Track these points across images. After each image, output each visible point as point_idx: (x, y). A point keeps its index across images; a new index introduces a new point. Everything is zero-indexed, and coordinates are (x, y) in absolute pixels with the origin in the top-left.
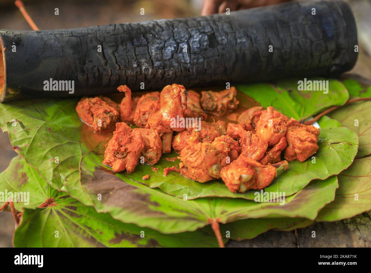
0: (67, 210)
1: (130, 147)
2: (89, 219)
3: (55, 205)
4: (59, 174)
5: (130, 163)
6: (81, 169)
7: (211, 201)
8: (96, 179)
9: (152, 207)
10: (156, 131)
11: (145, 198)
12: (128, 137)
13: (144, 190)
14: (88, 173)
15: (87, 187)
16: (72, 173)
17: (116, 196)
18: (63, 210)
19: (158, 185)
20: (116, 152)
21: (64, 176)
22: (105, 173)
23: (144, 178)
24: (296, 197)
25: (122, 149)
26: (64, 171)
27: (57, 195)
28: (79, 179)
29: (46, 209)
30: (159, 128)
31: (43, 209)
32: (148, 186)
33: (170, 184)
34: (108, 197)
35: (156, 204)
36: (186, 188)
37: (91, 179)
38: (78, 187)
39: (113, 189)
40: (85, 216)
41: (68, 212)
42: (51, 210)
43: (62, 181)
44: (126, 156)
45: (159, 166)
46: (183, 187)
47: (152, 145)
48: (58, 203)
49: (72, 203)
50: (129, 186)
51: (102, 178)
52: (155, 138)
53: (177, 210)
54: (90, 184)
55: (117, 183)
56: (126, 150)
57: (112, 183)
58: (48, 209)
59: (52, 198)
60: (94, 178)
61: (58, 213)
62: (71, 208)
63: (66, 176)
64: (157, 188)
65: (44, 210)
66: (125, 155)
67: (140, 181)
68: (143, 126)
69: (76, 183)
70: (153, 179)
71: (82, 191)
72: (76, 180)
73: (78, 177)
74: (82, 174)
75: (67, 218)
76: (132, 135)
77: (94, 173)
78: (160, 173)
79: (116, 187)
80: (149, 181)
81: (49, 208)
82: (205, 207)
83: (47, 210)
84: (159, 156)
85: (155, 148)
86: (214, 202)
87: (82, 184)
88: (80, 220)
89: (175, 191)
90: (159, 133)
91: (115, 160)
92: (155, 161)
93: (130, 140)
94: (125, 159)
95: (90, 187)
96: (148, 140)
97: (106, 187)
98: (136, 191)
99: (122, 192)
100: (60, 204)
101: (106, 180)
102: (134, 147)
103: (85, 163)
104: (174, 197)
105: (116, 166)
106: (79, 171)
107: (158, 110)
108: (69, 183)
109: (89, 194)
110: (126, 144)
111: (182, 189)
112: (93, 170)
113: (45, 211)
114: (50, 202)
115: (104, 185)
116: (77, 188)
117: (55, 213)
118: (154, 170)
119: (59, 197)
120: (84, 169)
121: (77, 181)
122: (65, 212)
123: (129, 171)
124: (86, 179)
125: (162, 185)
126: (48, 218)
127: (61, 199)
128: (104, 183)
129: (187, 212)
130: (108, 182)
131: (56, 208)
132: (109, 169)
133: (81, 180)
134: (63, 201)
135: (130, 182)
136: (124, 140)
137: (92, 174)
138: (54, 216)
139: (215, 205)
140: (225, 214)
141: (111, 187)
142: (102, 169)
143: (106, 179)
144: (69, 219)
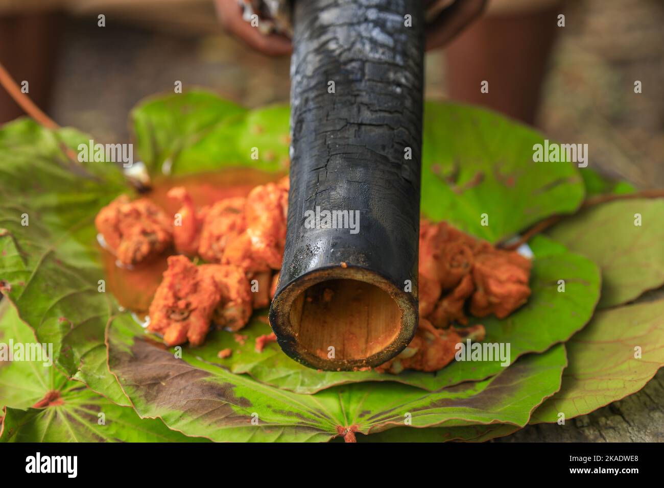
0: (83, 411)
1: (194, 300)
2: (123, 427)
3: (63, 404)
4: (71, 348)
5: (196, 328)
6: (108, 341)
7: (341, 395)
8: (135, 358)
9: (236, 409)
10: (241, 270)
11: (223, 392)
12: (192, 282)
13: (221, 376)
14: (122, 348)
15: (120, 375)
16: (94, 349)
17: (173, 389)
18: (76, 411)
19: (247, 368)
20: (170, 311)
21: (80, 352)
22: (151, 348)
23: (221, 354)
24: (492, 384)
25: (181, 304)
26: (80, 344)
27: (65, 386)
28: (106, 360)
29: (45, 411)
30: (246, 264)
31: (41, 411)
32: (229, 369)
33: (269, 367)
34: (158, 391)
35: (244, 402)
36: (297, 373)
37: (127, 359)
38: (104, 374)
39: (167, 376)
40: (116, 423)
41: (86, 416)
42: (56, 413)
43: (75, 362)
44: (188, 317)
45: (247, 334)
46: (291, 372)
47: (233, 294)
48: (67, 399)
49: (93, 398)
50: (196, 371)
51: (146, 357)
52: (240, 282)
53: (281, 412)
54: (126, 369)
55: (173, 366)
56: (188, 305)
57: (165, 365)
58: (50, 411)
59: (57, 391)
60: (132, 358)
61: (69, 417)
62: (92, 407)
63: (83, 353)
64: (245, 374)
65: (42, 413)
66: (186, 314)
67: (213, 360)
68: (216, 261)
69: (102, 366)
70: (237, 356)
71: (112, 381)
72: (101, 362)
73: (105, 356)
74: (110, 350)
75: (83, 425)
76: (198, 278)
77: (131, 348)
78: (249, 346)
79: (172, 373)
80: (229, 361)
81: (51, 408)
82: (331, 404)
83: (47, 413)
84: (248, 314)
85: (239, 301)
86: (346, 395)
87: (111, 368)
88: (107, 430)
89: (277, 380)
90: (246, 273)
91: (169, 325)
92: (240, 323)
93: (195, 288)
94: (187, 321)
95: (127, 374)
96: (227, 287)
97: (153, 373)
98: (208, 379)
99: (183, 382)
100: (71, 401)
101: (155, 361)
102: (202, 300)
103: (116, 331)
104: (277, 389)
105: (171, 335)
106: (105, 346)
107: (242, 231)
108: (89, 367)
109: (123, 385)
110: (187, 294)
111: (288, 376)
112: (130, 342)
113: (45, 413)
114: (53, 398)
115: (149, 369)
116: (102, 376)
117: (62, 417)
118: (238, 339)
119: (69, 388)
120: (115, 341)
121: (103, 364)
122: (80, 415)
123: (194, 344)
124: (118, 359)
125: (254, 368)
126: (50, 427)
127: (72, 393)
128: (150, 365)
129: (298, 415)
130: (158, 363)
131: (64, 408)
132: (157, 340)
133: (110, 361)
134: (75, 396)
135: (198, 363)
136: (185, 288)
137: (128, 350)
138: (60, 423)
139: (349, 401)
140: (368, 416)
141: (162, 372)
142: (146, 340)
143: (153, 358)
144: (88, 428)
